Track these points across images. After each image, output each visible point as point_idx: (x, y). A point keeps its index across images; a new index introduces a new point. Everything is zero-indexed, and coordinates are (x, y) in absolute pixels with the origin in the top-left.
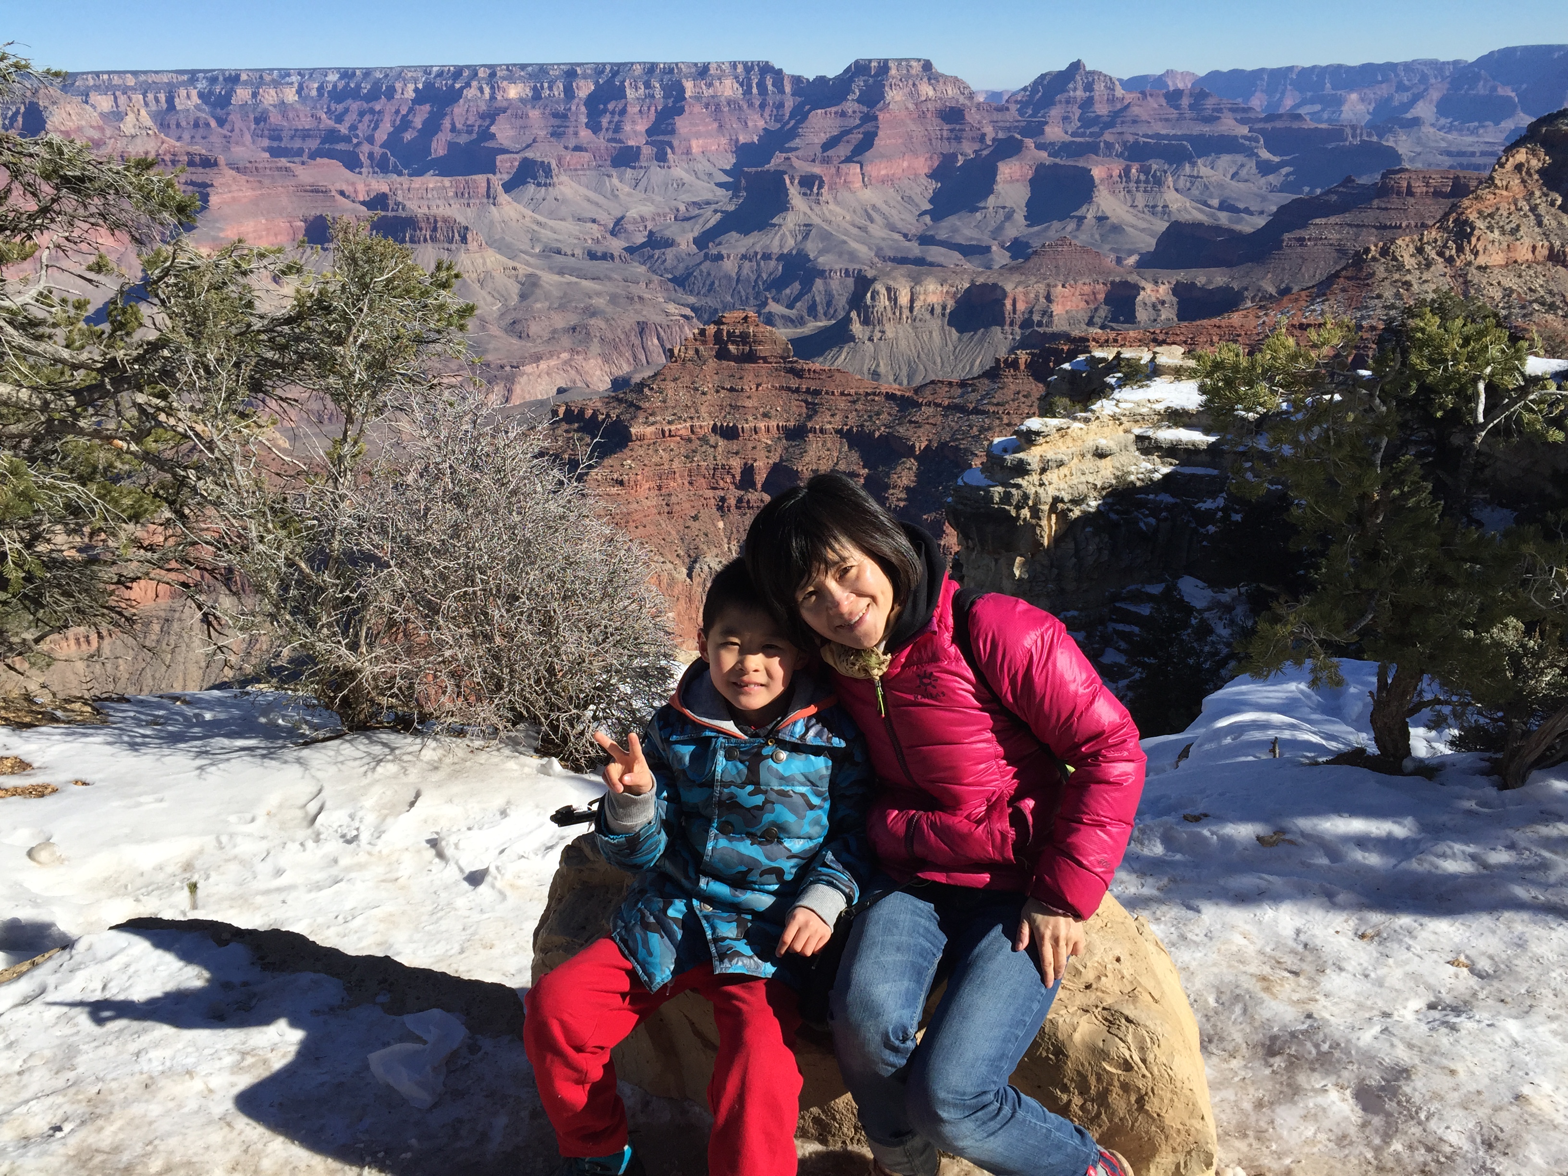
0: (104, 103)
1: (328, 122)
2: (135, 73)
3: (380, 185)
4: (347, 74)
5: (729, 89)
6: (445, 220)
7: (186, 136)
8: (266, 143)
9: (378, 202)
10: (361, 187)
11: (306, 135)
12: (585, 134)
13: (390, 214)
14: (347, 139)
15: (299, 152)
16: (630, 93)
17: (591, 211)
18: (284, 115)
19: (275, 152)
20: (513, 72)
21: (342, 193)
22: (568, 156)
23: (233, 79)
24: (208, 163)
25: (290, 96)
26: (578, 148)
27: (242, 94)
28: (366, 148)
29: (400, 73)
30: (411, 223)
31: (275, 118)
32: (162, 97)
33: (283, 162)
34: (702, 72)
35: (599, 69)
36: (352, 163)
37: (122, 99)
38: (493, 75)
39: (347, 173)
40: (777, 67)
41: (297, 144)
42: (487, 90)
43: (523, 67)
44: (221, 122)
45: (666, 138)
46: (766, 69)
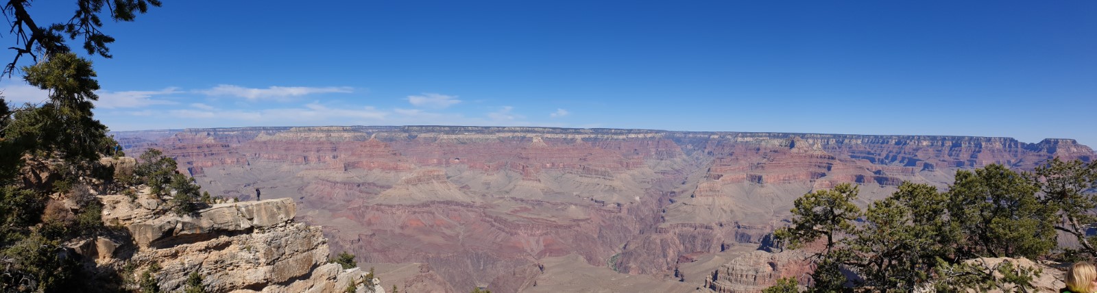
0: (811, 141)
1: (868, 149)
2: (820, 134)
3: (879, 167)
4: (876, 137)
5: (998, 145)
6: (897, 179)
7: (830, 151)
8: (850, 154)
9: (878, 172)
10: (874, 168)
11: (861, 152)
12: (947, 157)
13: (881, 176)
14: (873, 154)
15: (859, 157)
16: (963, 145)
17: (946, 180)
18: (857, 147)
19: (852, 157)
20: (925, 138)
21: (868, 169)
22: (940, 163)
23: (845, 137)
24: (833, 158)
25: (859, 142)
26: (943, 161)
27: (847, 141)
28: (878, 157)
29: (891, 137)
30: (886, 179)
31: (854, 148)
32: (826, 140)
33: (853, 159)
34: (989, 140)
35: (953, 138)
36: (873, 161)
37: (816, 141)
38: (919, 138)
39: (871, 164)
40: (1016, 139)
41: (858, 155)
42: (917, 142)
43: (929, 136)
44: (839, 148)
45: (974, 159)
46: (1012, 140)
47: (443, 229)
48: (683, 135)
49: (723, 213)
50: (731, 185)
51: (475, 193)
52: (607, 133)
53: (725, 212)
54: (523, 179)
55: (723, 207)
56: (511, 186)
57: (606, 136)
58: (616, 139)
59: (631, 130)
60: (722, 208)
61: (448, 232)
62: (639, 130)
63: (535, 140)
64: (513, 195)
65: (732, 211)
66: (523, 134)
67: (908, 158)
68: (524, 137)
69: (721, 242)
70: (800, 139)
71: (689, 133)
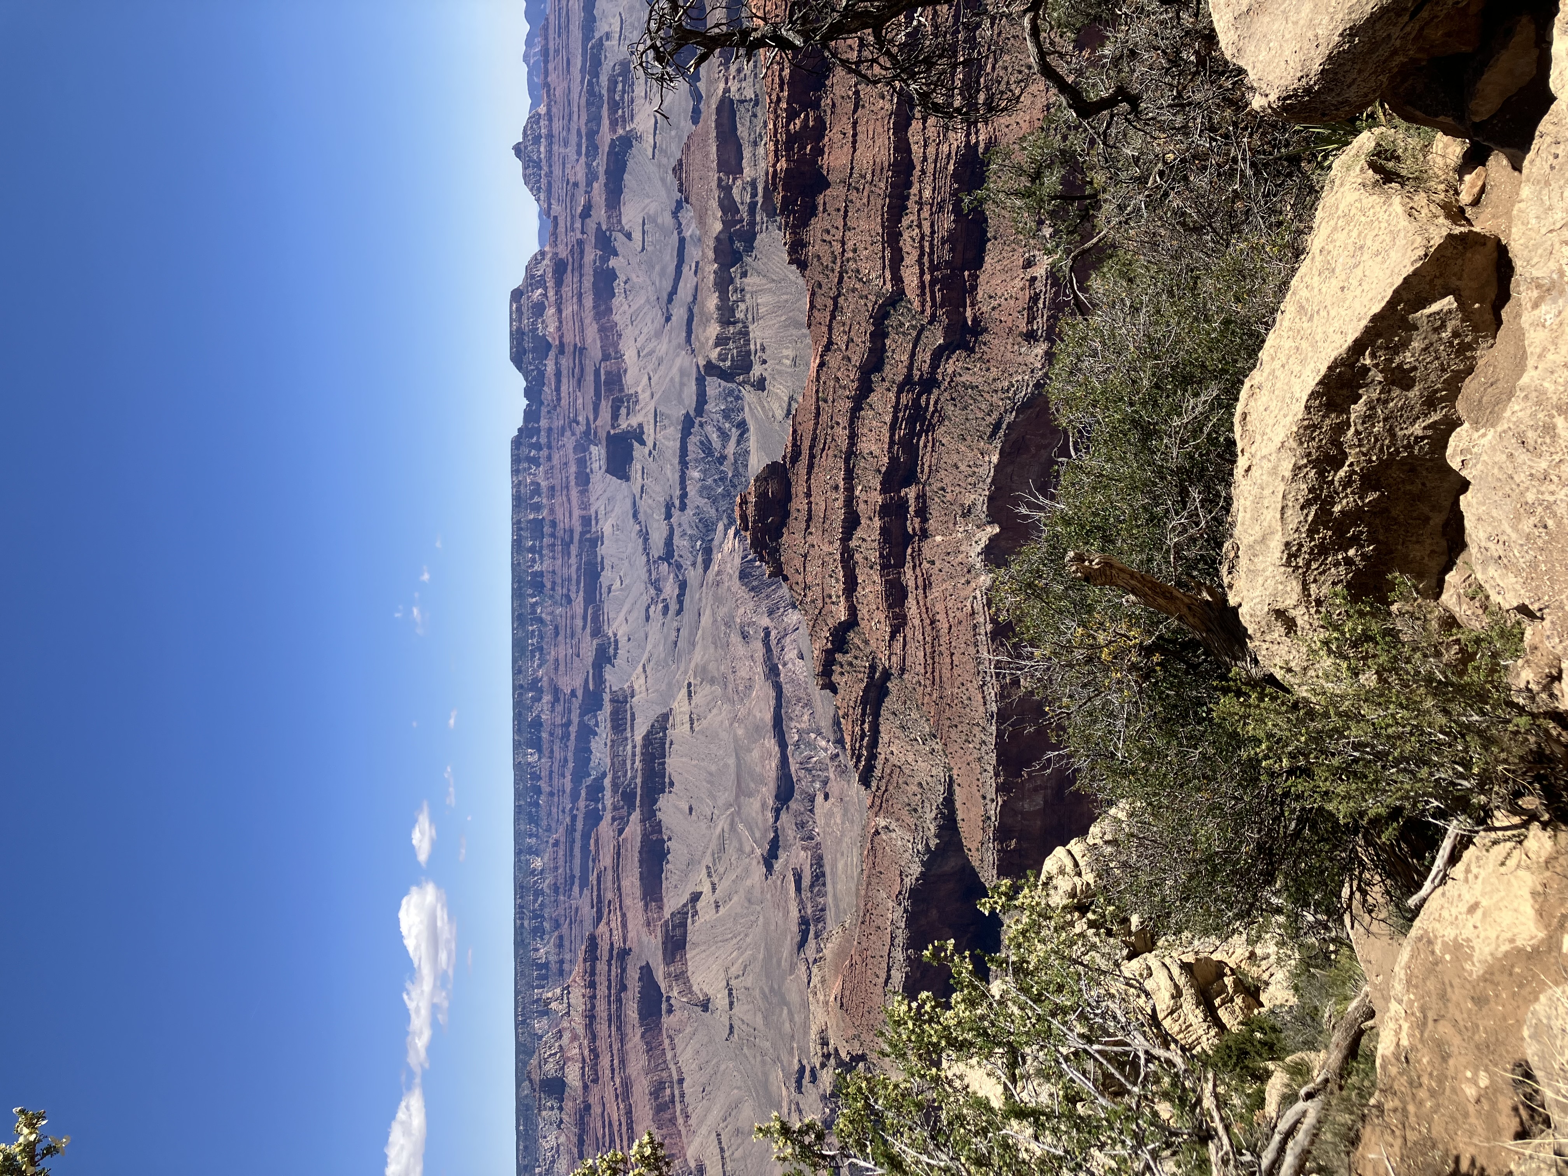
0: (541, 1023)
2: (518, 992)
4: (519, 813)
5: (535, 477)
6: (646, 744)
7: (569, 956)
10: (615, 815)
11: (570, 854)
15: (584, 861)
16: (538, 567)
17: (640, 610)
18: (554, 870)
20: (520, 671)
22: (591, 626)
23: (522, 909)
24: (593, 945)
27: (535, 904)
29: (518, 767)
31: (556, 878)
32: (536, 973)
33: (593, 878)
34: (520, 501)
36: (594, 818)
37: (539, 1007)
38: (521, 687)
39: (603, 824)
40: (515, 432)
41: (577, 861)
42: (533, 694)
44: (558, 926)
46: (517, 443)
67: (581, 715)
70: (534, 1062)
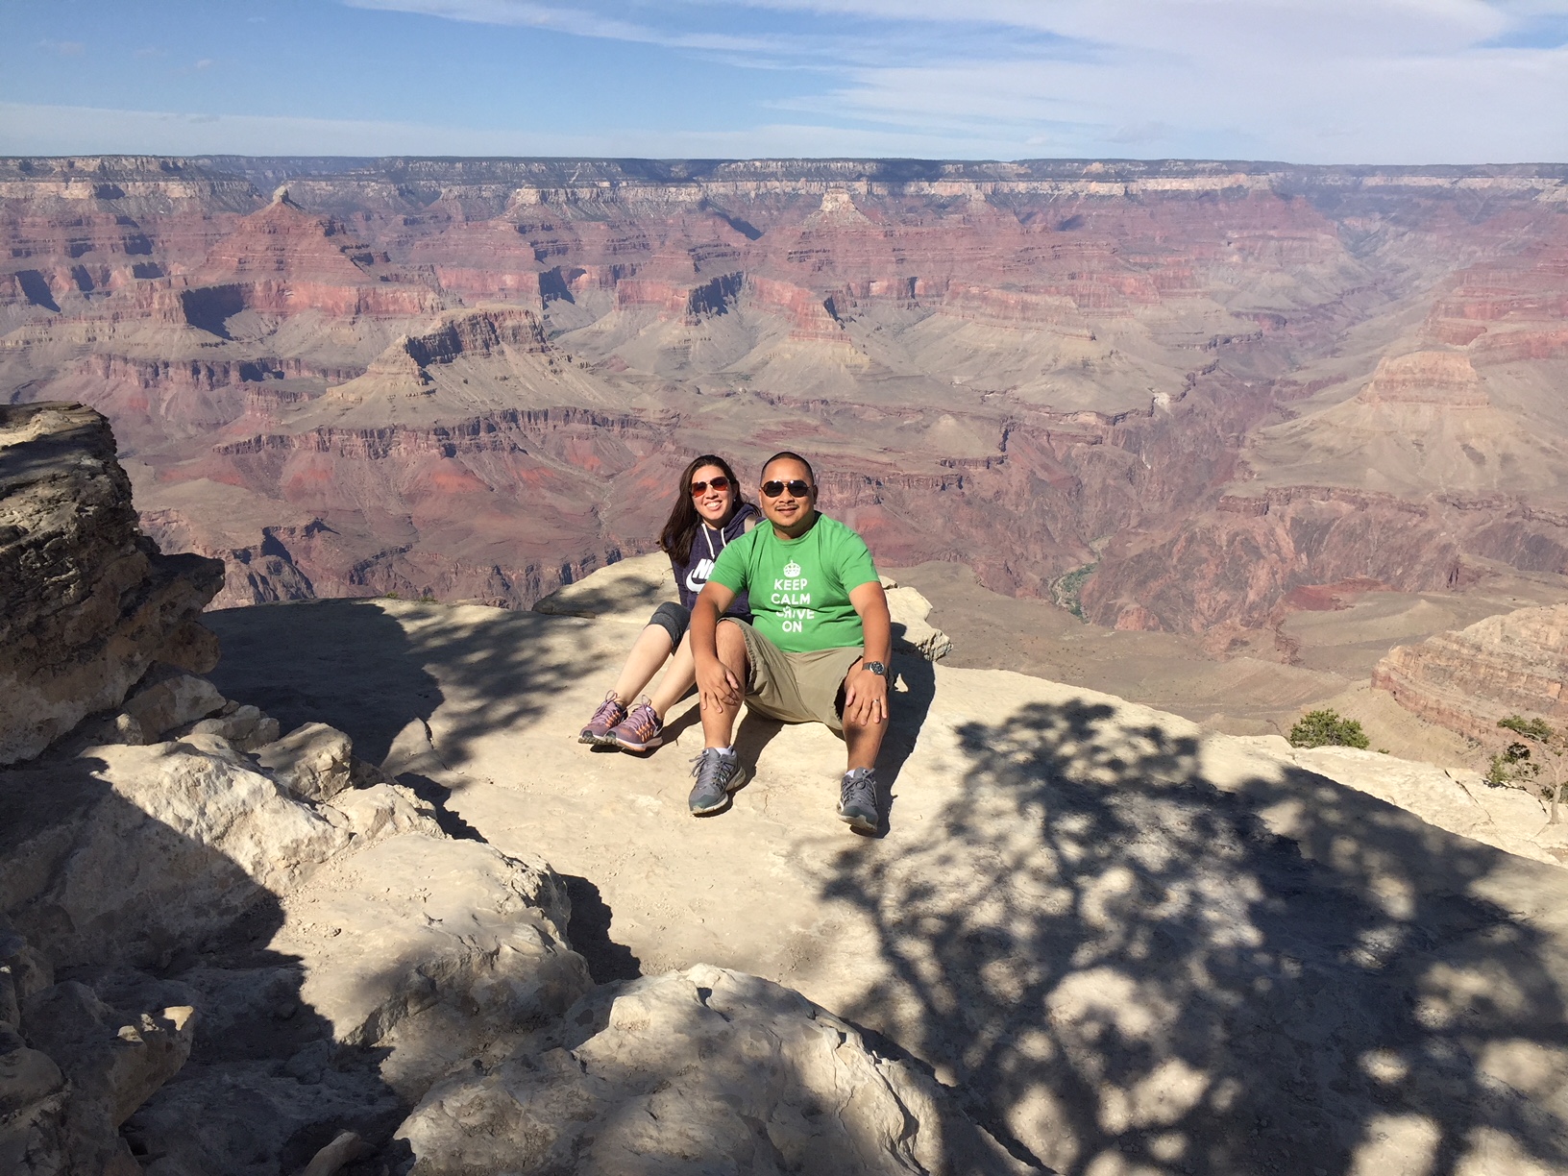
47: (548, 494)
48: (1350, 180)
49: (1471, 465)
50: (1513, 366)
51: (639, 381)
52: (1073, 176)
53: (1479, 459)
54: (793, 334)
55: (1473, 443)
56: (755, 357)
57: (1067, 188)
58: (1103, 197)
59: (1162, 162)
60: (1465, 447)
61: (564, 503)
62: (1187, 162)
63: (827, 206)
64: (759, 384)
65: (1506, 459)
66: (788, 186)
68: (793, 197)
69: (1449, 558)
71: (1372, 170)
